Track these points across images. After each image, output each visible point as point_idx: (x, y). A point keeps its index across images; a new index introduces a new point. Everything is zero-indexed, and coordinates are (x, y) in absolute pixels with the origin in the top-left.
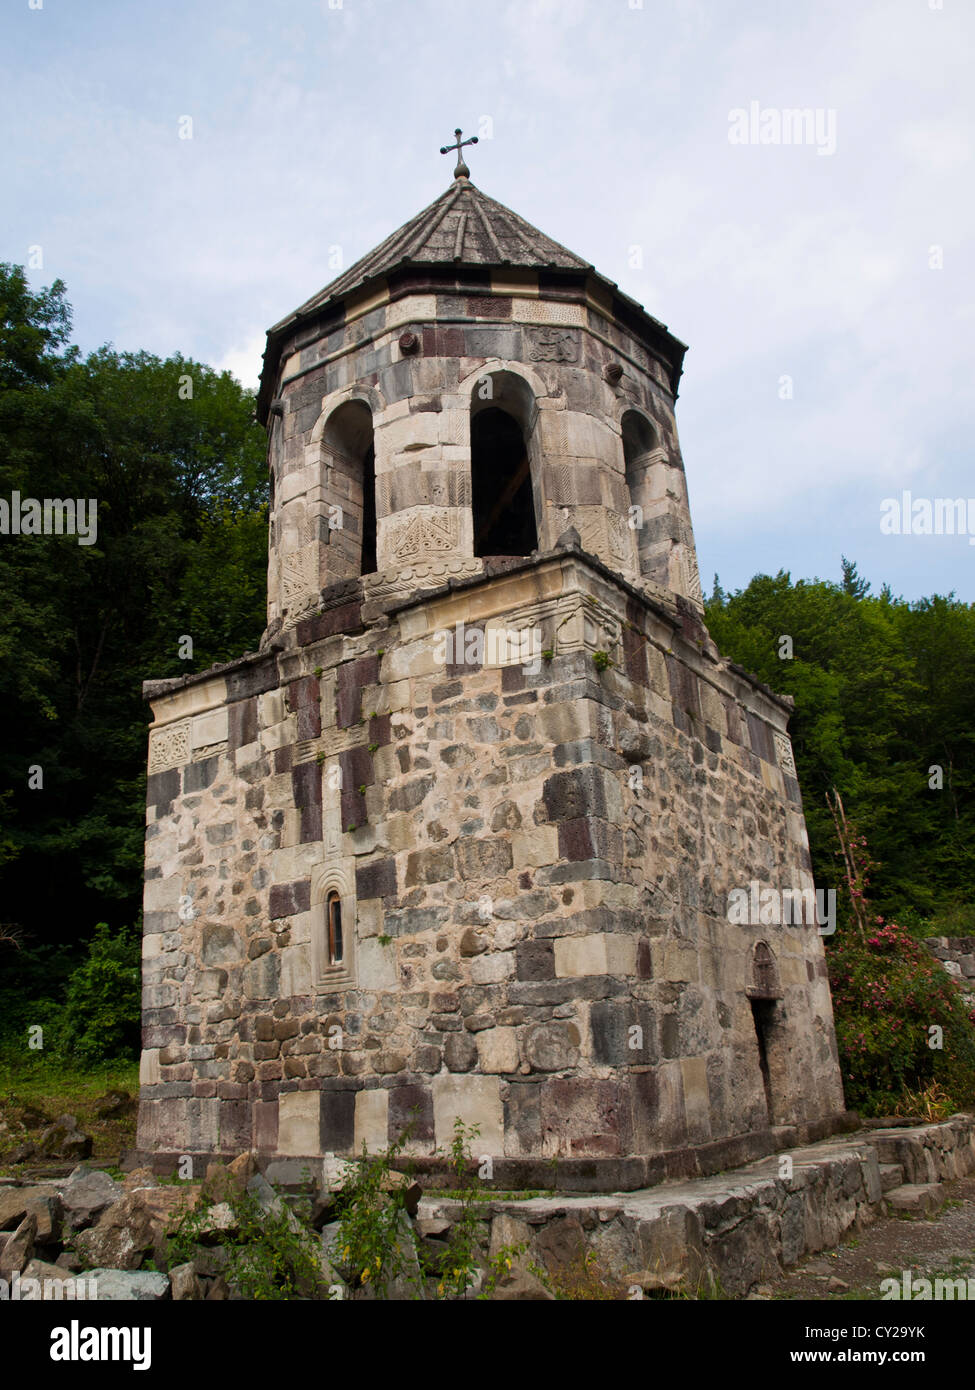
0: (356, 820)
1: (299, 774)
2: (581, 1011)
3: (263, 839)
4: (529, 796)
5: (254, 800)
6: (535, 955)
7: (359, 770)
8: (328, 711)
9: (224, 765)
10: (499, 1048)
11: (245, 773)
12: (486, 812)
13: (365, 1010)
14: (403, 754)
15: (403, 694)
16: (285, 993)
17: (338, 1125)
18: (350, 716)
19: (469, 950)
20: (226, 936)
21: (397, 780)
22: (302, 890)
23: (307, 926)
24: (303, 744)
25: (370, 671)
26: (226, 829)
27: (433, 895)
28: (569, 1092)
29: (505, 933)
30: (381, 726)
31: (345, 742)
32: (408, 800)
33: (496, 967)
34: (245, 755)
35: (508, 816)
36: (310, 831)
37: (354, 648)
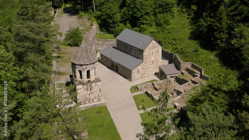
0: (90, 90)
1: (87, 89)
2: (100, 97)
3: (85, 92)
4: (99, 90)
5: (84, 90)
6: (98, 95)
7: (91, 89)
8: (89, 86)
9: (82, 88)
10: (97, 98)
11: (84, 89)
12: (97, 90)
13: (91, 98)
14: (93, 88)
15: (93, 86)
16: (87, 97)
17: (89, 101)
18: (90, 86)
19: (96, 95)
20: (83, 96)
21: (93, 89)
22: (87, 94)
23: (88, 95)
24: (87, 87)
25: (91, 85)
26: (82, 91)
27: (94, 93)
28: (99, 99)
29: (97, 94)
30: (92, 87)
31: (90, 88)
32: (93, 90)
33: (97, 95)
34: (83, 88)
35: (98, 90)
36: (88, 91)
37: (90, 84)
